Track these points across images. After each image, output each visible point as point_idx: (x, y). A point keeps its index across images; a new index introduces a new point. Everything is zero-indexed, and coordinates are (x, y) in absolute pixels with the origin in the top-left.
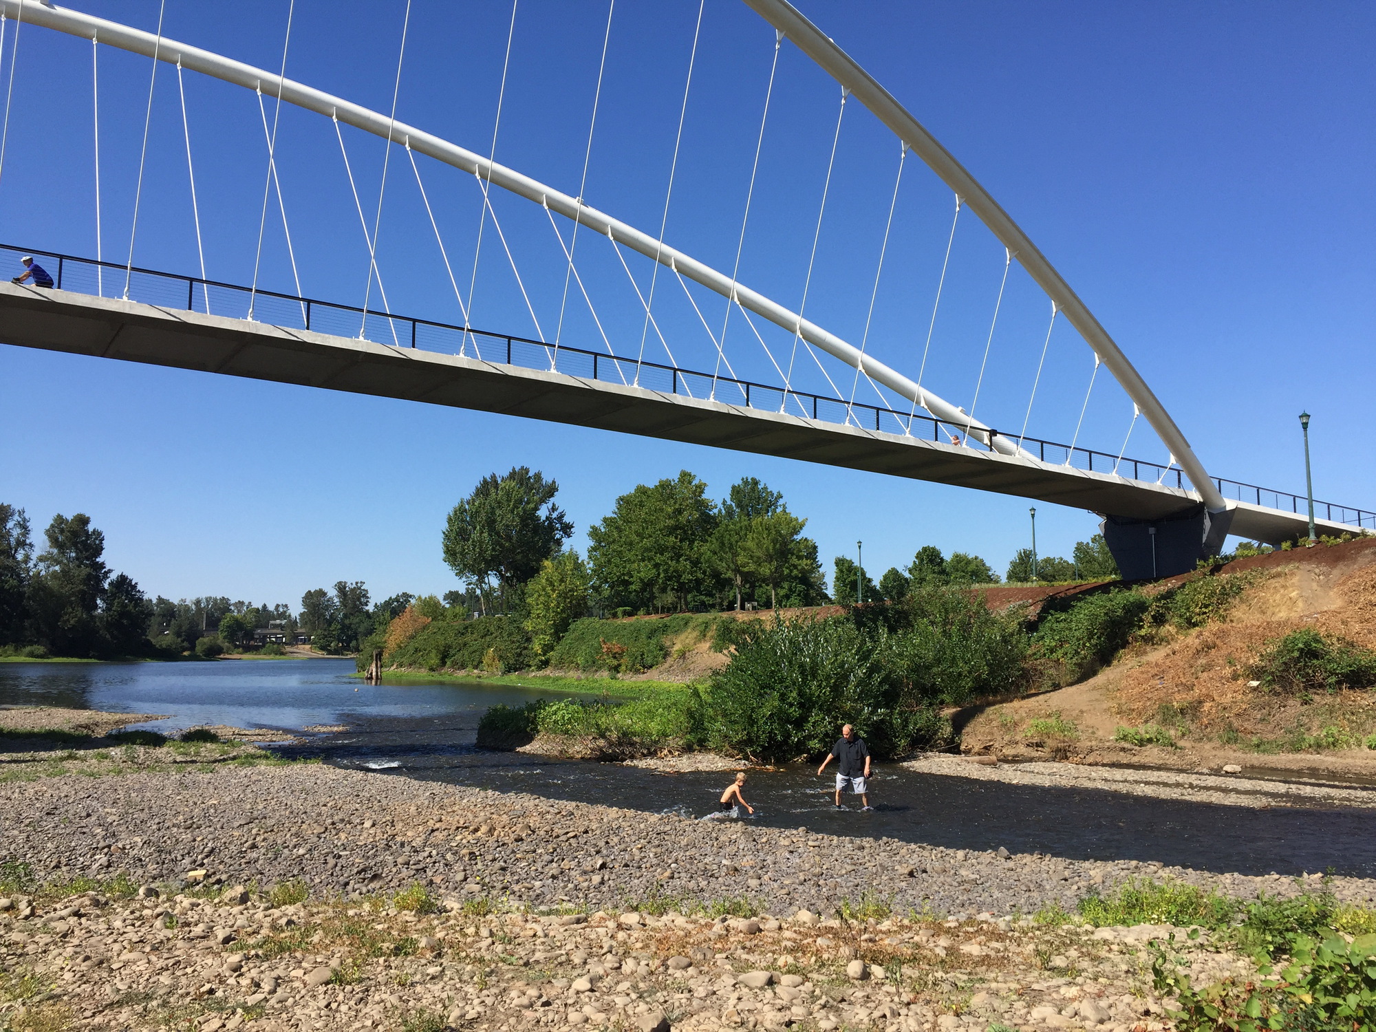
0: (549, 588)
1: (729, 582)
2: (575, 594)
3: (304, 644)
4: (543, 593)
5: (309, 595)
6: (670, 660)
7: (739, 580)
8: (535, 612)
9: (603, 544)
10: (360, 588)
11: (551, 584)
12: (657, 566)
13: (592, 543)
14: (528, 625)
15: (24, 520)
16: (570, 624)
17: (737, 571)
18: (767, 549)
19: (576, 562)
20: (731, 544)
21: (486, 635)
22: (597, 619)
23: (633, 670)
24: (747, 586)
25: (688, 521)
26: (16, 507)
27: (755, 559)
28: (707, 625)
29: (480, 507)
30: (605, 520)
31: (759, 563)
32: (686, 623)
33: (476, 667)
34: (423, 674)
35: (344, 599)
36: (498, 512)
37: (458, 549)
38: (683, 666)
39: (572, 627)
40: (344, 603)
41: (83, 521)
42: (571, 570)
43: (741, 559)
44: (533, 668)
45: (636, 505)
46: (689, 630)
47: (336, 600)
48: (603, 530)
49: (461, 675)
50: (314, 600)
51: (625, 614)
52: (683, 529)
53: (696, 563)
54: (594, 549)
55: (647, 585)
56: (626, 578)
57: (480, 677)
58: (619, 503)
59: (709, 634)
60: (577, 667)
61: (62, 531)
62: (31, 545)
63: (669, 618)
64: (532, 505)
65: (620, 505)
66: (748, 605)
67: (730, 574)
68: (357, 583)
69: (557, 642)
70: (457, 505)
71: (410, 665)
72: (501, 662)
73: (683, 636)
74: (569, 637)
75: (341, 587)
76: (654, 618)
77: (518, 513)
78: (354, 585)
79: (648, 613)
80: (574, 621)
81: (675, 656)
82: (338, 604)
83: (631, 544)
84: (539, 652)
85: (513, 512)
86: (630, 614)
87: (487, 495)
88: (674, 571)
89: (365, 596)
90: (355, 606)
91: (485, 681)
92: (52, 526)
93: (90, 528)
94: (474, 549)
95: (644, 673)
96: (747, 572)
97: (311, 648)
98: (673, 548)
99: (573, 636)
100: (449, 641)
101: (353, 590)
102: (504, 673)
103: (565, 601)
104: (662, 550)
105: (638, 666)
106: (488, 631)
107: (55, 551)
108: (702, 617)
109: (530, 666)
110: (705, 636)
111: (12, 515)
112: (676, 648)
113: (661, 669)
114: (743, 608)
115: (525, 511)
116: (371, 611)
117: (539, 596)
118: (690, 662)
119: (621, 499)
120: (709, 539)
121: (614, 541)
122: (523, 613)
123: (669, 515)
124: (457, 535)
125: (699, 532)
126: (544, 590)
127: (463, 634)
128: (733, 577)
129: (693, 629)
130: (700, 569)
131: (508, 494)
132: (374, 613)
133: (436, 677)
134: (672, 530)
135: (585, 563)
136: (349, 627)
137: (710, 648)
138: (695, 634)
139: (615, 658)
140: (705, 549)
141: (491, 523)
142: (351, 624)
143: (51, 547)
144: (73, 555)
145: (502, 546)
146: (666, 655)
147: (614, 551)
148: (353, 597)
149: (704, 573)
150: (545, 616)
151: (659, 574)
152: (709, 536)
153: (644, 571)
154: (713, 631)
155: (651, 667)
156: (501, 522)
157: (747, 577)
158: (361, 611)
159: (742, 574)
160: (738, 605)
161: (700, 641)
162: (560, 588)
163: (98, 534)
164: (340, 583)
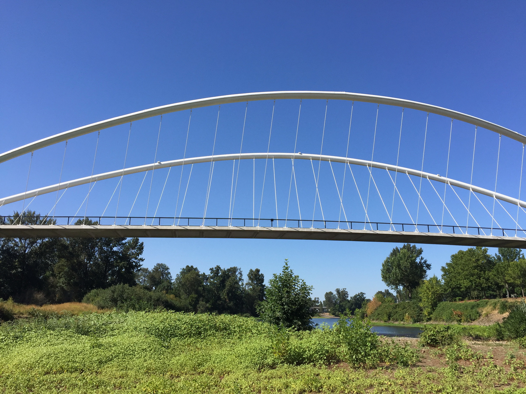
0: (428, 291)
1: (503, 287)
2: (438, 292)
3: (326, 312)
4: (426, 292)
5: (327, 294)
6: (482, 318)
7: (507, 286)
8: (423, 300)
9: (447, 273)
10: (344, 291)
11: (428, 289)
12: (471, 281)
13: (443, 273)
14: (421, 305)
15: (241, 272)
16: (437, 304)
17: (506, 282)
18: (518, 274)
19: (437, 281)
20: (502, 272)
21: (404, 309)
22: (449, 302)
23: (467, 321)
24: (511, 288)
25: (482, 263)
26: (238, 267)
27: (513, 278)
28: (495, 304)
29: (394, 260)
30: (447, 264)
31: (514, 279)
32: (486, 303)
33: (402, 321)
34: (382, 323)
35: (339, 295)
36: (401, 262)
37: (387, 276)
38: (488, 319)
39: (439, 305)
40: (339, 296)
41: (258, 271)
42: (435, 283)
43: (506, 278)
44: (424, 321)
45: (459, 258)
46: (488, 306)
47: (336, 296)
48: (447, 268)
49: (396, 323)
50: (329, 296)
51: (459, 300)
52: (480, 266)
53: (487, 280)
54: (444, 275)
55: (468, 288)
56: (459, 286)
57: (404, 324)
58: (452, 257)
59: (497, 307)
60: (443, 320)
61: (252, 275)
62: (243, 280)
63: (479, 301)
64: (414, 258)
65: (453, 258)
66: (512, 295)
67: (503, 284)
68: (343, 289)
69: (433, 311)
70: (385, 260)
71: (377, 320)
72: (412, 319)
73: (486, 308)
74: (438, 309)
75: (338, 291)
76: (472, 301)
77: (409, 262)
78: (343, 290)
79: (469, 299)
80: (439, 303)
81: (484, 316)
82: (337, 297)
83: (459, 273)
84: (427, 315)
85: (407, 262)
86: (462, 300)
87: (396, 255)
88: (479, 283)
89: (347, 294)
90: (343, 298)
91: (406, 326)
92: (249, 273)
93: (260, 273)
94: (393, 276)
95: (471, 322)
96: (510, 283)
97: (329, 314)
98: (477, 274)
99: (440, 309)
100: (391, 311)
101: (342, 292)
102: (413, 323)
103: (434, 295)
104: (473, 275)
105: (469, 320)
106: (405, 307)
107: (250, 281)
108: (493, 301)
109: (423, 320)
110: (495, 308)
111: (237, 270)
112: (484, 313)
113: (479, 321)
114: (510, 296)
115: (411, 261)
116: (349, 300)
117: (424, 293)
118: (491, 318)
119: (453, 256)
120: (492, 270)
121: (452, 272)
122: (418, 300)
123: (474, 262)
124: (387, 271)
125: (487, 268)
126: (426, 291)
127: (395, 308)
128: (504, 284)
129: (490, 305)
130: (490, 282)
131: (404, 254)
132: (350, 300)
133: (387, 324)
134: (476, 267)
135: (441, 281)
136: (342, 306)
137: (498, 313)
138: (491, 307)
139: (459, 317)
140: (491, 274)
141: (399, 266)
142: (342, 305)
143: (249, 280)
144: (256, 282)
145: (404, 274)
146: (480, 316)
147: (452, 276)
148: (342, 294)
149: (492, 283)
150: (427, 301)
151: (472, 284)
152: (492, 269)
153: (465, 283)
154: (498, 306)
155: (474, 320)
156: (403, 265)
157: (510, 285)
158: (346, 300)
159: (508, 283)
160: (508, 295)
161: (494, 310)
162: (432, 290)
163: (262, 275)
164: (337, 289)
